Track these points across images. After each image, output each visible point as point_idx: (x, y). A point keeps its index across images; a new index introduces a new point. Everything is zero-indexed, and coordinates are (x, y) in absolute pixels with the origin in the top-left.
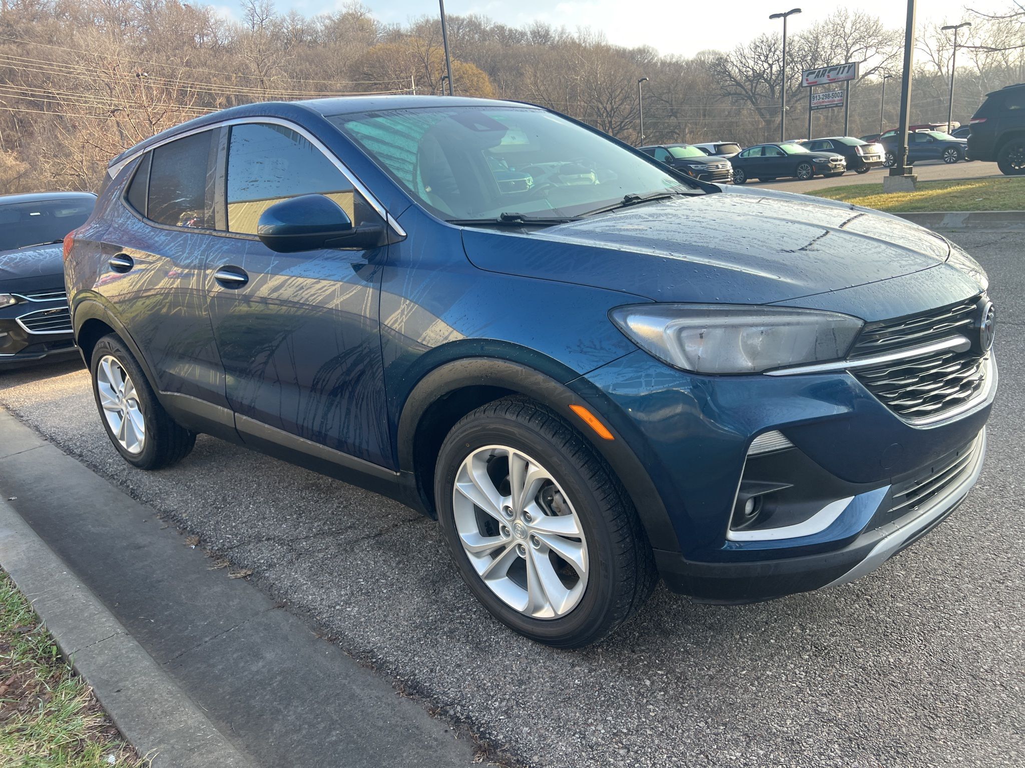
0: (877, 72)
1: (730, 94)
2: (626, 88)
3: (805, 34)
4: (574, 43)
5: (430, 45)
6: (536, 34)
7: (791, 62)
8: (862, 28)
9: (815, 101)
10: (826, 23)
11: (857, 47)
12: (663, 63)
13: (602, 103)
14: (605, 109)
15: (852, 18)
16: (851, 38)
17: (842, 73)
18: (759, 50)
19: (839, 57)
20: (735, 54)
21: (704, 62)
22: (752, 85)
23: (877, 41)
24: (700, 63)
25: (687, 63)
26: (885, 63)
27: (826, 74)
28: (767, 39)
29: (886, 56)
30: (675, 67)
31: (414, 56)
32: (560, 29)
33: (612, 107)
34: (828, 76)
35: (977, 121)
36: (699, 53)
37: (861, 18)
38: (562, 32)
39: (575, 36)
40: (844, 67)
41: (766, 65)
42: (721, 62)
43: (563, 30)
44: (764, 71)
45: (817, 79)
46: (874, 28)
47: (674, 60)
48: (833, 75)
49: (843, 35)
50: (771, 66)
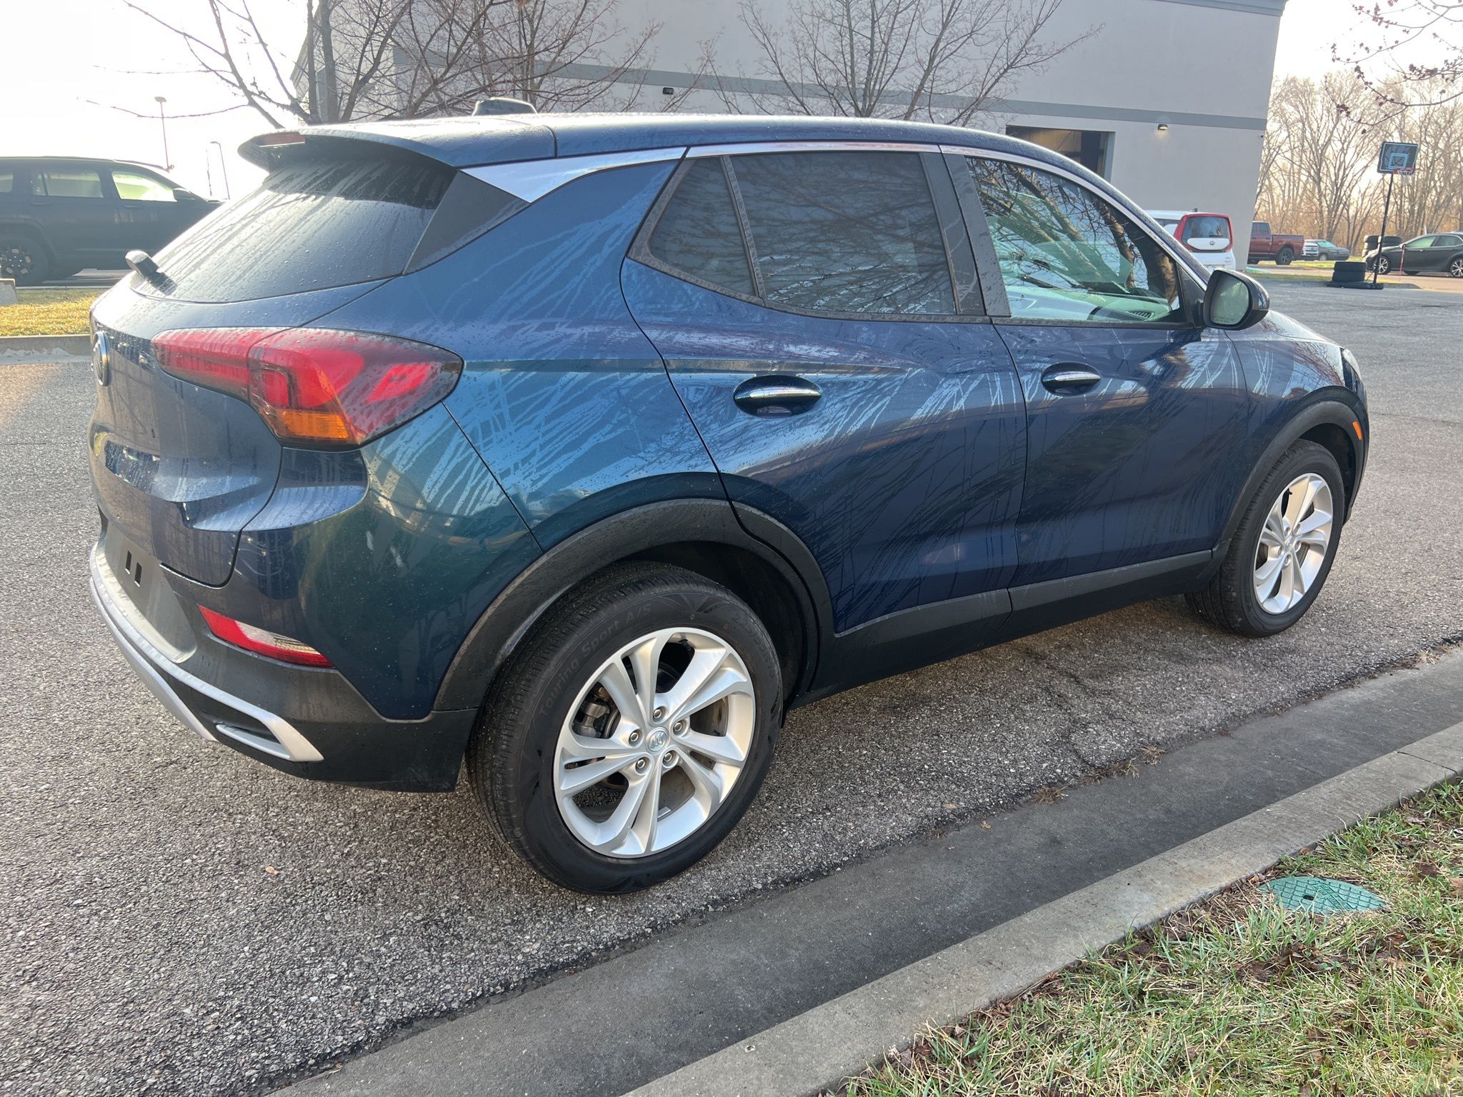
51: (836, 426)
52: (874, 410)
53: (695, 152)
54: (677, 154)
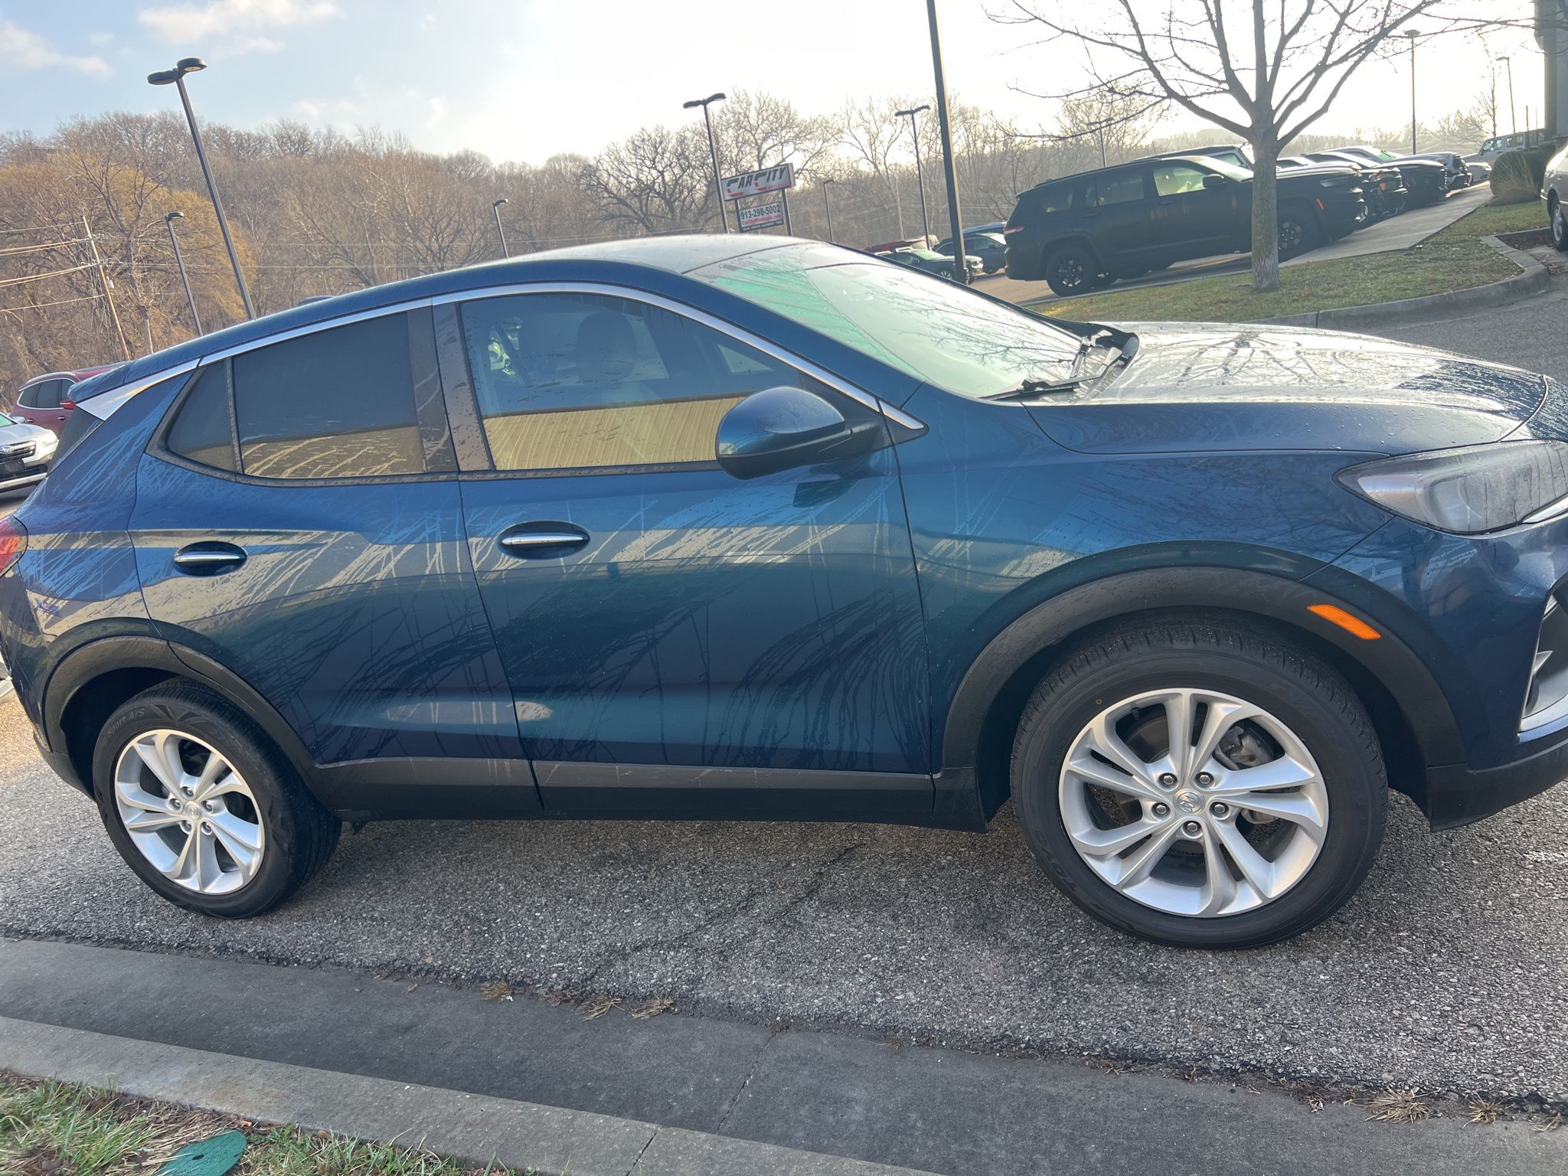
0: (801, 176)
1: (612, 217)
2: (457, 217)
3: (698, 127)
4: (353, 151)
5: (106, 164)
6: (283, 139)
7: (688, 168)
8: (771, 118)
9: (746, 220)
10: (723, 111)
11: (770, 142)
12: (500, 177)
13: (422, 241)
14: (429, 248)
15: (755, 104)
16: (759, 131)
17: (773, 179)
18: (642, 152)
19: (749, 157)
20: (608, 160)
21: (560, 172)
22: (641, 202)
23: (793, 135)
24: (554, 174)
25: (535, 176)
26: (810, 163)
27: (753, 181)
28: (649, 136)
29: (808, 155)
30: (517, 181)
31: (78, 182)
32: (324, 131)
33: (440, 246)
34: (756, 185)
35: (1013, 231)
36: (550, 160)
37: (767, 104)
38: (330, 135)
39: (354, 139)
40: (775, 171)
41: (654, 173)
42: (590, 171)
43: (329, 131)
44: (654, 182)
45: (741, 190)
46: (786, 117)
47: (516, 171)
48: (762, 181)
49: (748, 128)
50: (662, 173)
51: (255, 585)
52: (293, 571)
53: (207, 361)
54: (192, 365)
